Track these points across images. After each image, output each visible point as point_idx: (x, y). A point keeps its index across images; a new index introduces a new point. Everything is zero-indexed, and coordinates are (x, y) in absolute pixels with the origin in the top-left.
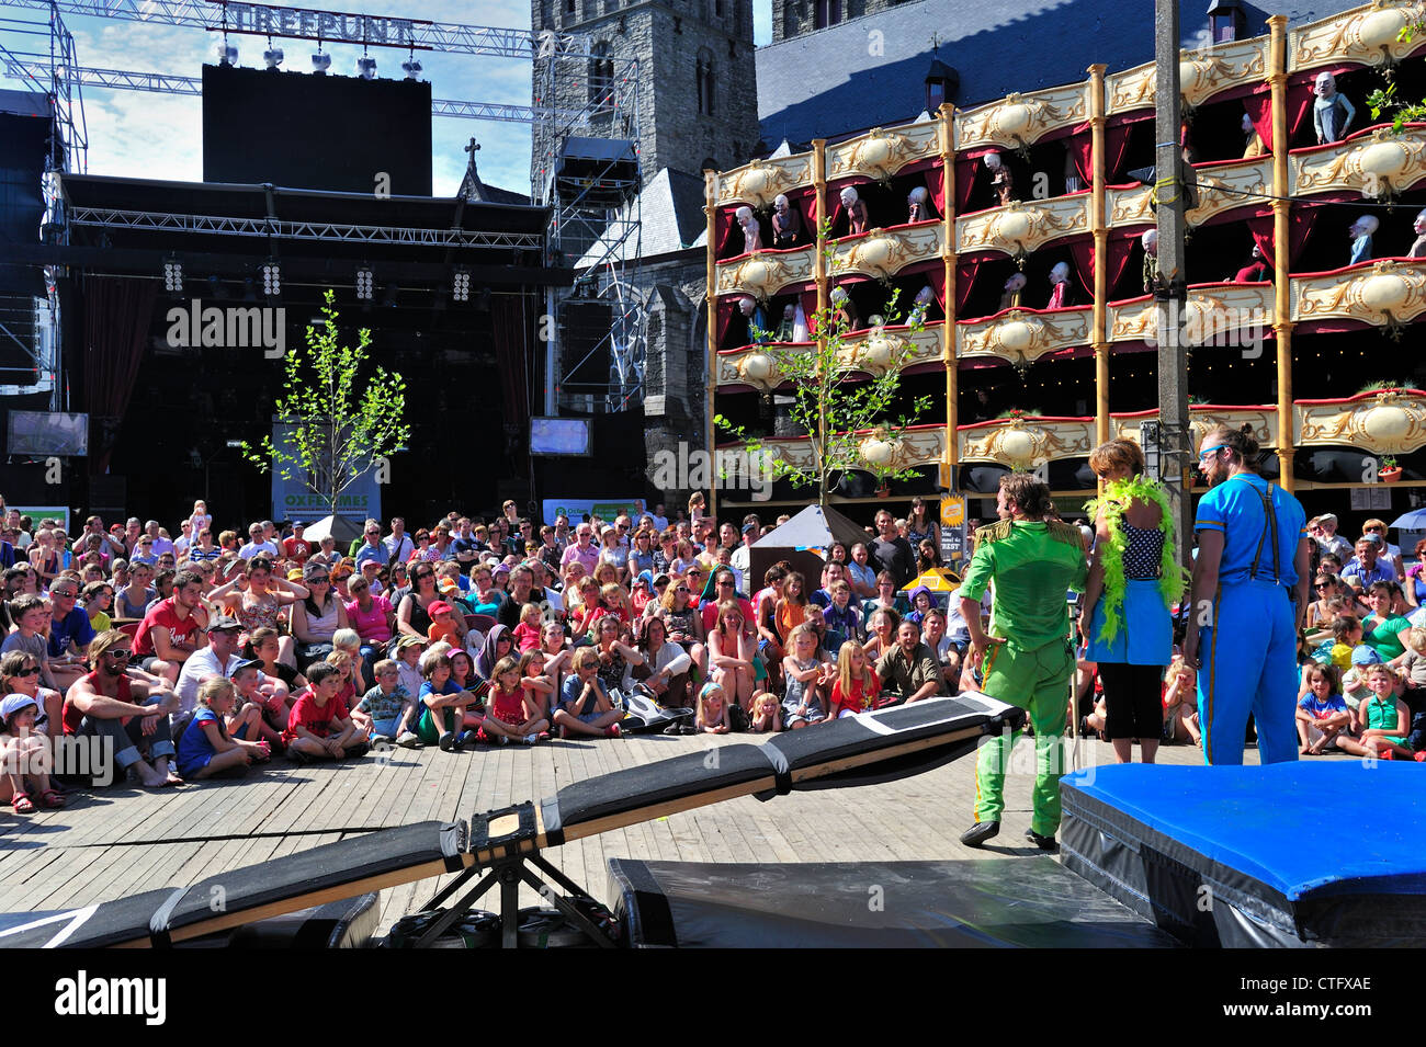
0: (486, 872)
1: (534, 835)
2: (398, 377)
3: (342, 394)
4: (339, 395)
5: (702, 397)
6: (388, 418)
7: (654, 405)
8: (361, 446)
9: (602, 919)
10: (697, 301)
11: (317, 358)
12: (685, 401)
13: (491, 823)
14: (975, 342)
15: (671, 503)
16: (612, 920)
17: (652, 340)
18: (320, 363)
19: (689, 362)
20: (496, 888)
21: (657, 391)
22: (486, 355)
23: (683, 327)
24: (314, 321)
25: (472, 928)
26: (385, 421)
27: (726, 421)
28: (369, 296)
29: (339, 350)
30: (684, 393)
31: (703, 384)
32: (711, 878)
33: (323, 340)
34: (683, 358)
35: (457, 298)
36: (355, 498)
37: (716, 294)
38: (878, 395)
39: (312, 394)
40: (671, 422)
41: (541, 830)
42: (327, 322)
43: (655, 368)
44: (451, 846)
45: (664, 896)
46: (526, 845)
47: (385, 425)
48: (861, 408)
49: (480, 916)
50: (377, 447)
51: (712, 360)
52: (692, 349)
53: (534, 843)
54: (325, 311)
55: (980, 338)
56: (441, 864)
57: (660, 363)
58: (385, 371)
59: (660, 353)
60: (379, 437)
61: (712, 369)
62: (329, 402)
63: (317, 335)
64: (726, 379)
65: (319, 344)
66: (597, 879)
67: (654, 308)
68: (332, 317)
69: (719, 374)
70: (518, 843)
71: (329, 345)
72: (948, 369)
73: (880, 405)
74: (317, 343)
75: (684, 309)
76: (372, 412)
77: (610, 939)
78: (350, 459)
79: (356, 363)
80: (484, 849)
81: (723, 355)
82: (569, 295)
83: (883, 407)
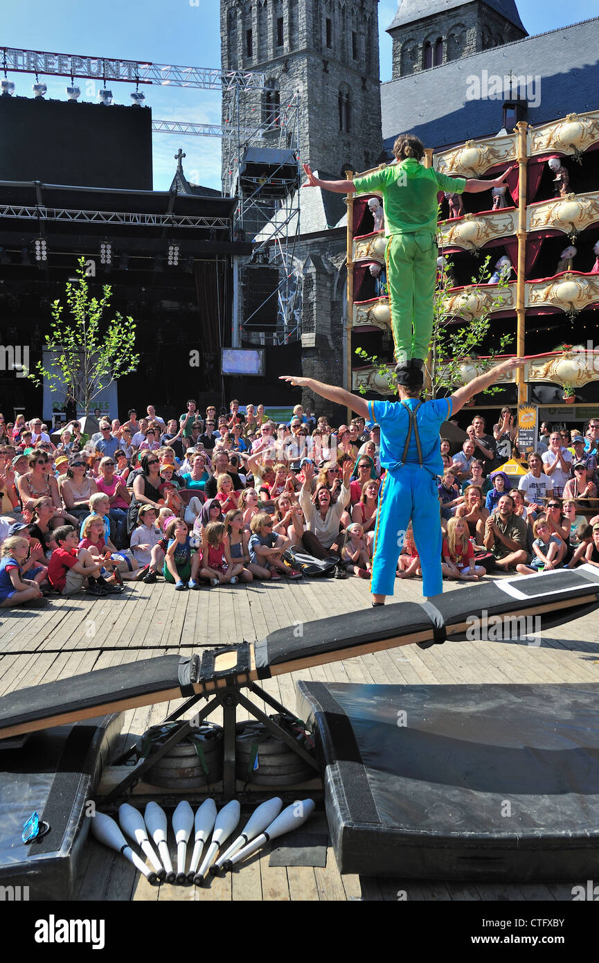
0: (212, 697)
1: (248, 671)
2: (131, 319)
3: (92, 331)
4: (90, 332)
5: (340, 334)
6: (124, 348)
7: (308, 340)
8: (106, 368)
9: (299, 733)
10: (339, 266)
11: (74, 306)
12: (329, 337)
13: (217, 659)
14: (538, 296)
15: (318, 409)
16: (308, 733)
17: (307, 294)
18: (76, 309)
19: (332, 310)
20: (219, 710)
21: (309, 330)
22: (191, 304)
23: (328, 284)
24: (70, 280)
25: (202, 737)
26: (122, 350)
27: (364, 352)
28: (109, 262)
29: (89, 300)
30: (329, 332)
31: (342, 325)
32: (375, 698)
33: (78, 293)
34: (328, 307)
35: (170, 263)
36: (100, 403)
37: (353, 261)
38: (474, 334)
39: (71, 331)
40: (320, 352)
41: (253, 667)
42: (81, 280)
43: (309, 315)
44: (186, 677)
45: (346, 716)
46: (242, 679)
47: (121, 353)
48: (462, 344)
49: (209, 727)
50: (116, 368)
51: (350, 308)
52: (334, 300)
53: (248, 677)
54: (79, 272)
55: (542, 293)
56: (178, 690)
57: (312, 310)
58: (121, 315)
59: (312, 303)
60: (118, 362)
61: (350, 315)
62: (83, 337)
63: (73, 289)
64: (360, 322)
65: (75, 296)
67: (309, 271)
68: (84, 276)
69: (354, 319)
70: (236, 677)
71: (82, 296)
72: (519, 315)
73: (476, 341)
74: (74, 295)
75: (329, 272)
76: (113, 344)
77: (305, 749)
78: (97, 377)
79: (101, 309)
80: (210, 680)
81: (357, 305)
82: (248, 262)
83: (478, 342)
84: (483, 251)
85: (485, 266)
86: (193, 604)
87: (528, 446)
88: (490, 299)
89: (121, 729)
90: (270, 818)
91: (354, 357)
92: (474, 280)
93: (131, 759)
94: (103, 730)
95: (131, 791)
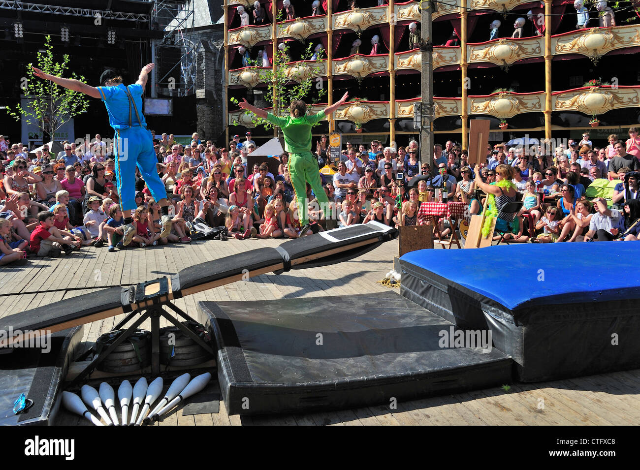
0: (144, 312)
1: (167, 294)
2: (83, 78)
3: (56, 85)
4: (54, 85)
5: (221, 90)
6: (79, 97)
7: (200, 93)
8: (66, 109)
9: (200, 332)
10: (219, 47)
11: (43, 68)
12: (214, 92)
13: (147, 288)
14: (340, 68)
15: (207, 137)
16: (206, 332)
17: (199, 65)
19: (215, 75)
20: (149, 319)
21: (201, 87)
22: (124, 69)
23: (213, 59)
24: (40, 51)
25: (137, 339)
26: (77, 98)
27: (236, 100)
28: (67, 40)
29: (54, 64)
30: (213, 89)
31: (222, 85)
32: (248, 309)
33: (45, 59)
34: (213, 73)
35: (109, 42)
36: (62, 133)
37: (228, 44)
38: (303, 90)
39: (40, 84)
40: (208, 101)
41: (170, 291)
42: (47, 51)
43: (200, 78)
44: (126, 299)
45: (230, 320)
46: (163, 299)
47: (77, 100)
48: (296, 95)
49: (142, 332)
50: (73, 110)
51: (227, 73)
52: (217, 69)
53: (167, 298)
54: (47, 45)
55: (342, 67)
56: (121, 309)
57: (203, 75)
58: (76, 74)
59: (203, 71)
60: (74, 105)
61: (226, 78)
62: (49, 88)
63: (43, 57)
64: (233, 82)
65: (44, 61)
66: (192, 309)
67: (200, 50)
68: (50, 48)
69: (229, 80)
70: (159, 298)
71: (49, 61)
72: (329, 80)
73: (304, 94)
74: (43, 60)
75: (213, 51)
76: (71, 94)
77: (205, 341)
78: (60, 115)
79: (62, 70)
80: (142, 301)
81: (231, 72)
82: (160, 43)
83: (305, 94)
84: (307, 41)
85: (309, 49)
86: (129, 259)
87: (336, 157)
88: (312, 69)
89: (81, 339)
90: (183, 386)
91: (230, 103)
92: (303, 57)
93: (89, 357)
94: (69, 339)
95: (90, 376)
